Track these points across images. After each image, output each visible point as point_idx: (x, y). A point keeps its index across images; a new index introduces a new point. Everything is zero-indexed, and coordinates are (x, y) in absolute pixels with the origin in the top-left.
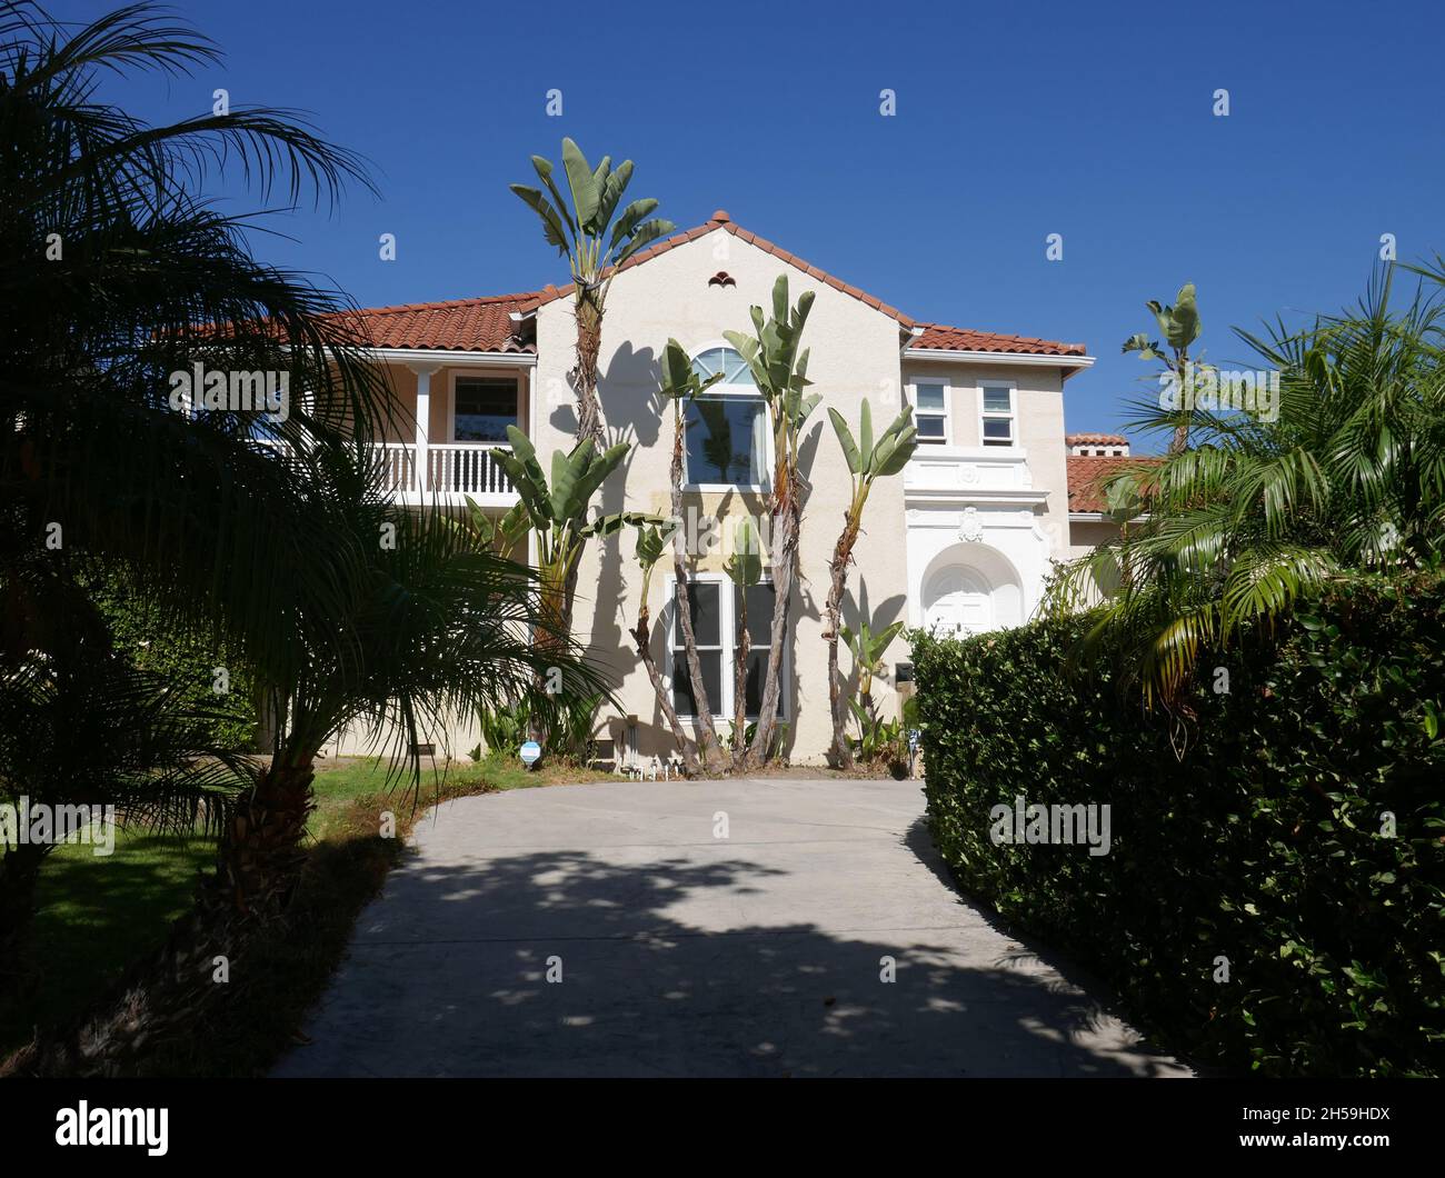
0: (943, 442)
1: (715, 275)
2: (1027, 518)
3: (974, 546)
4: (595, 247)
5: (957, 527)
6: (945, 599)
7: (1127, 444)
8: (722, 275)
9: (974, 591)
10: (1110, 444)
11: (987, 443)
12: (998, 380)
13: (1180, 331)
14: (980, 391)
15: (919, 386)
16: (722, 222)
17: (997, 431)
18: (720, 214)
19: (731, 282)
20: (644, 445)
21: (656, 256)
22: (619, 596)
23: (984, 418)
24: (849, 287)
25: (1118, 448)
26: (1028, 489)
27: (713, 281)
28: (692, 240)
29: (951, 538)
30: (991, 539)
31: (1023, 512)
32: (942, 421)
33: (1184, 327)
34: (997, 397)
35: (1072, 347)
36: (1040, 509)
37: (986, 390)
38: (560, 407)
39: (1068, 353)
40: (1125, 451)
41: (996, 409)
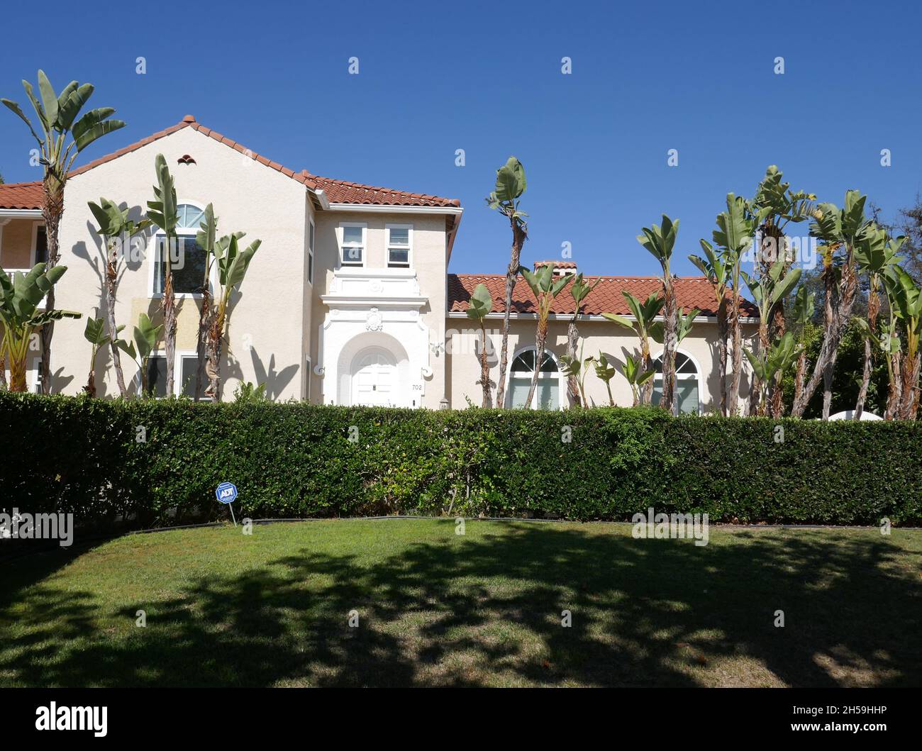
0: (361, 265)
1: (181, 157)
2: (414, 315)
3: (376, 333)
4: (60, 140)
5: (365, 321)
6: (366, 369)
7: (575, 267)
8: (187, 157)
9: (386, 363)
10: (563, 267)
11: (390, 266)
12: (399, 224)
13: (503, 189)
14: (387, 232)
15: (345, 228)
16: (189, 122)
17: (399, 258)
18: (188, 118)
19: (192, 161)
20: (130, 269)
22: (107, 365)
23: (390, 249)
24: (272, 163)
25: (569, 270)
26: (417, 296)
27: (180, 161)
28: (169, 134)
29: (360, 329)
30: (388, 329)
31: (411, 312)
32: (361, 251)
33: (506, 186)
34: (399, 235)
35: (450, 201)
36: (425, 309)
37: (391, 230)
39: (446, 205)
40: (573, 271)
41: (399, 243)
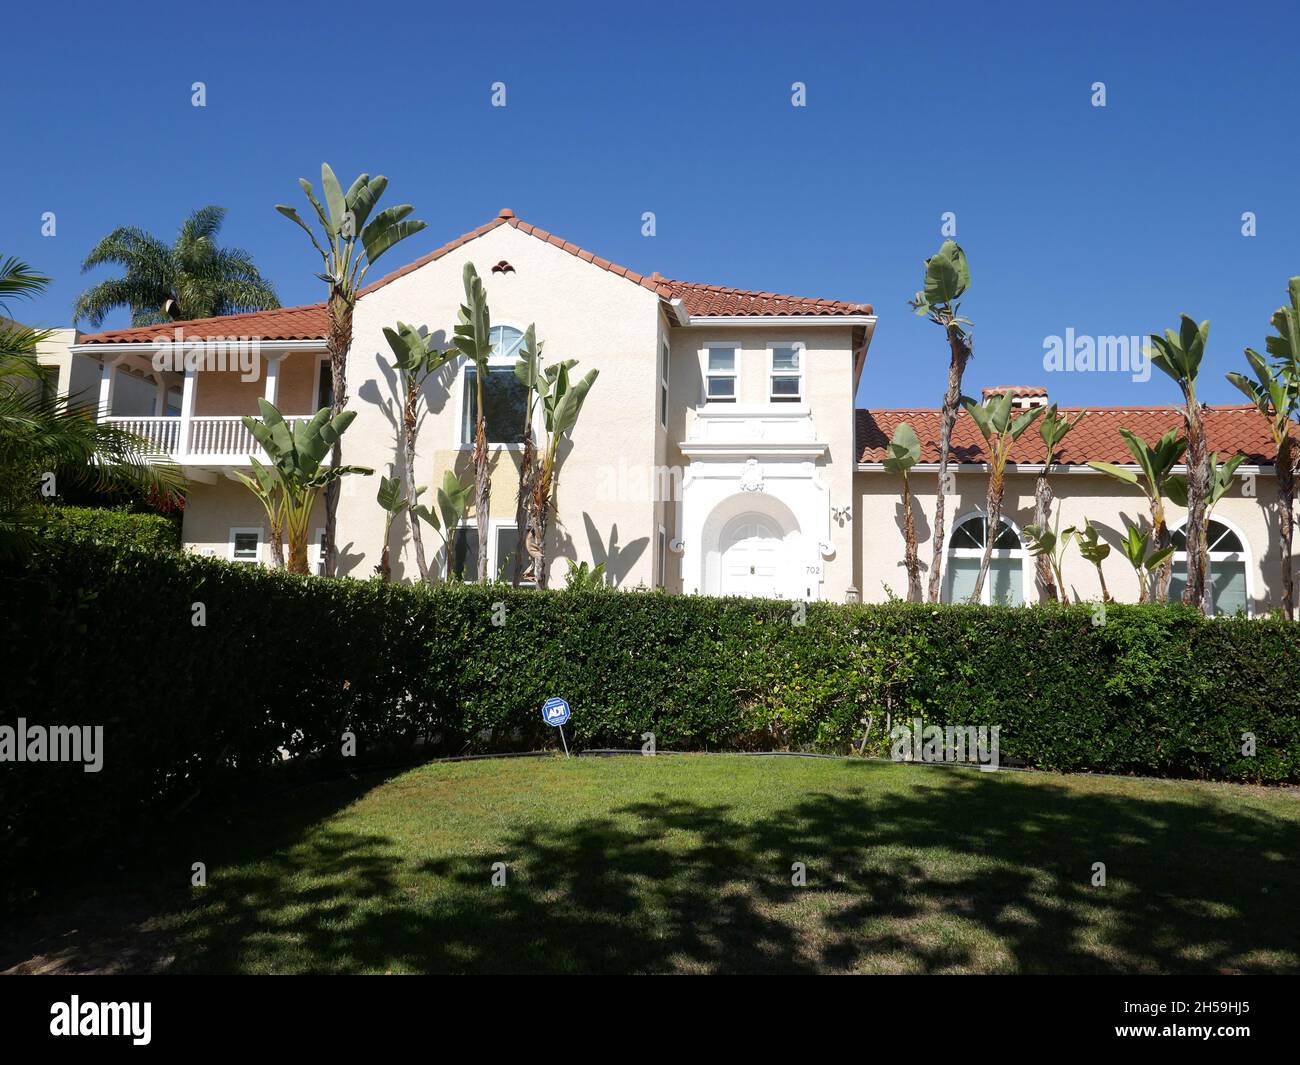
0: (733, 400)
1: (496, 264)
2: (808, 468)
3: (755, 493)
5: (739, 478)
6: (740, 544)
7: (1045, 395)
8: (503, 263)
9: (770, 537)
10: (1027, 395)
11: (773, 400)
12: (782, 341)
13: (936, 286)
14: (769, 353)
15: (711, 350)
16: (506, 218)
17: (786, 389)
18: (505, 212)
19: (510, 269)
20: (432, 412)
21: (450, 251)
22: (404, 539)
23: (774, 377)
24: (614, 267)
25: (1035, 400)
26: (813, 442)
27: (495, 269)
28: (481, 235)
29: (732, 488)
30: (772, 489)
31: (804, 464)
32: (733, 381)
33: (938, 283)
34: (783, 357)
35: (858, 307)
36: (823, 459)
37: (775, 351)
38: (367, 382)
40: (1043, 401)
41: (786, 369)
